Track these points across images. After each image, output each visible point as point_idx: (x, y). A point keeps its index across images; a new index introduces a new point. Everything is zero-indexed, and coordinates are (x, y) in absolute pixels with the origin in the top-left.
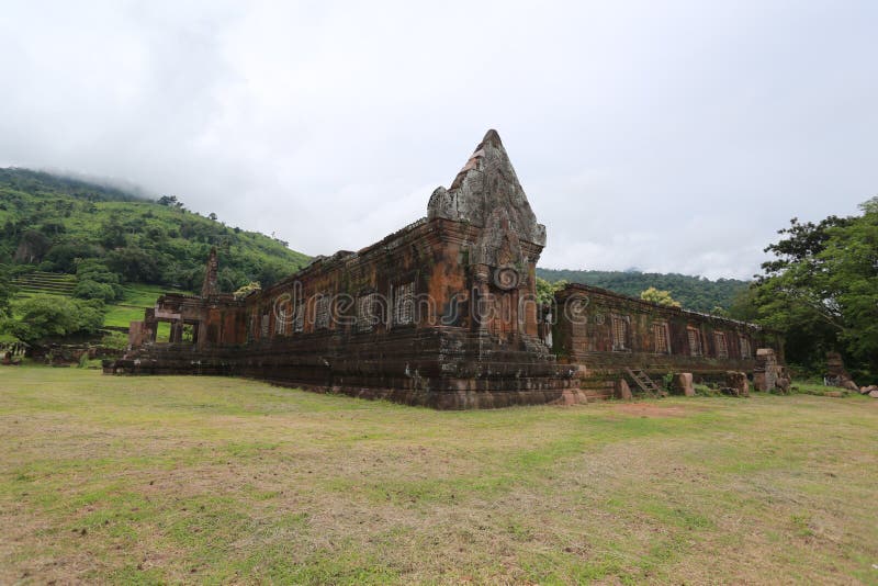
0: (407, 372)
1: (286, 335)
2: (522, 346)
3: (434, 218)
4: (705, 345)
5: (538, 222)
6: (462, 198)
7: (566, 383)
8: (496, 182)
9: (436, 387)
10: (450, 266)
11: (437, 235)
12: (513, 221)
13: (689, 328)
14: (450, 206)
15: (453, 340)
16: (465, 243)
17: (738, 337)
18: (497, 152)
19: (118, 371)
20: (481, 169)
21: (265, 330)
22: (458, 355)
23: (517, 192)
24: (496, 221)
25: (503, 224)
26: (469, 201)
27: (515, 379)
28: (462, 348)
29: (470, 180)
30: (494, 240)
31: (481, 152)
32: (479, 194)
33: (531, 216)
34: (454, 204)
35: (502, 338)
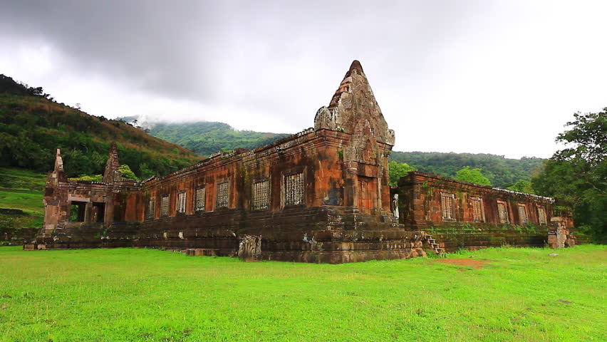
0: (305, 238)
1: (187, 213)
2: (382, 219)
3: (318, 129)
4: (511, 214)
5: (390, 128)
6: (339, 113)
7: (413, 245)
8: (360, 101)
9: (328, 249)
10: (331, 163)
11: (322, 140)
12: (372, 129)
13: (498, 202)
14: (331, 120)
15: (335, 215)
16: (340, 145)
17: (537, 208)
18: (360, 78)
19: (39, 246)
20: (350, 91)
21: (165, 210)
22: (340, 226)
23: (374, 107)
24: (361, 130)
25: (366, 131)
26: (343, 116)
27: (379, 242)
28: (342, 221)
29: (343, 100)
30: (361, 143)
31: (350, 79)
32: (348, 109)
33: (385, 124)
34: (333, 119)
35: (368, 212)
